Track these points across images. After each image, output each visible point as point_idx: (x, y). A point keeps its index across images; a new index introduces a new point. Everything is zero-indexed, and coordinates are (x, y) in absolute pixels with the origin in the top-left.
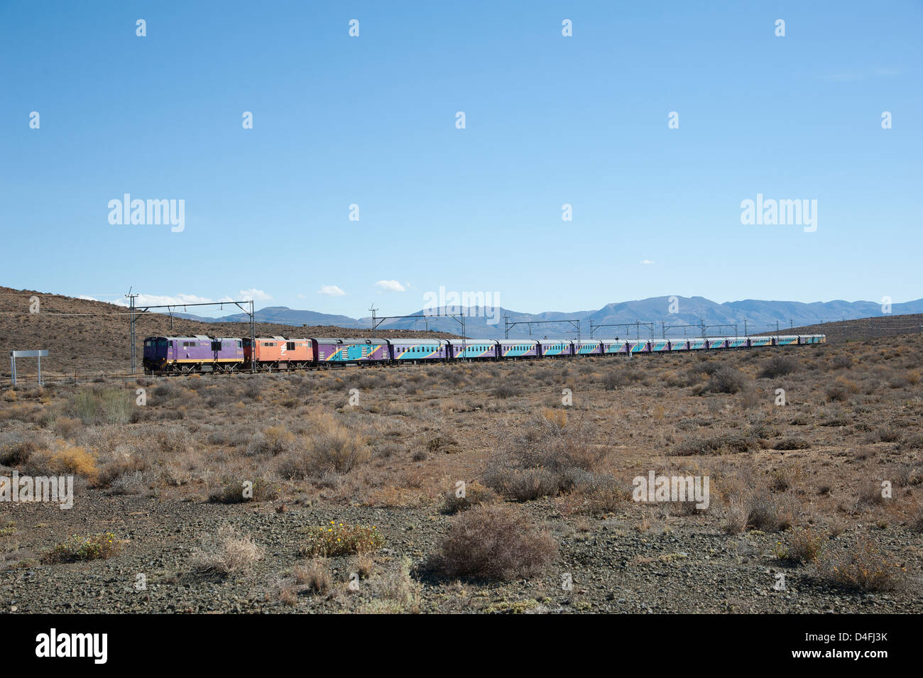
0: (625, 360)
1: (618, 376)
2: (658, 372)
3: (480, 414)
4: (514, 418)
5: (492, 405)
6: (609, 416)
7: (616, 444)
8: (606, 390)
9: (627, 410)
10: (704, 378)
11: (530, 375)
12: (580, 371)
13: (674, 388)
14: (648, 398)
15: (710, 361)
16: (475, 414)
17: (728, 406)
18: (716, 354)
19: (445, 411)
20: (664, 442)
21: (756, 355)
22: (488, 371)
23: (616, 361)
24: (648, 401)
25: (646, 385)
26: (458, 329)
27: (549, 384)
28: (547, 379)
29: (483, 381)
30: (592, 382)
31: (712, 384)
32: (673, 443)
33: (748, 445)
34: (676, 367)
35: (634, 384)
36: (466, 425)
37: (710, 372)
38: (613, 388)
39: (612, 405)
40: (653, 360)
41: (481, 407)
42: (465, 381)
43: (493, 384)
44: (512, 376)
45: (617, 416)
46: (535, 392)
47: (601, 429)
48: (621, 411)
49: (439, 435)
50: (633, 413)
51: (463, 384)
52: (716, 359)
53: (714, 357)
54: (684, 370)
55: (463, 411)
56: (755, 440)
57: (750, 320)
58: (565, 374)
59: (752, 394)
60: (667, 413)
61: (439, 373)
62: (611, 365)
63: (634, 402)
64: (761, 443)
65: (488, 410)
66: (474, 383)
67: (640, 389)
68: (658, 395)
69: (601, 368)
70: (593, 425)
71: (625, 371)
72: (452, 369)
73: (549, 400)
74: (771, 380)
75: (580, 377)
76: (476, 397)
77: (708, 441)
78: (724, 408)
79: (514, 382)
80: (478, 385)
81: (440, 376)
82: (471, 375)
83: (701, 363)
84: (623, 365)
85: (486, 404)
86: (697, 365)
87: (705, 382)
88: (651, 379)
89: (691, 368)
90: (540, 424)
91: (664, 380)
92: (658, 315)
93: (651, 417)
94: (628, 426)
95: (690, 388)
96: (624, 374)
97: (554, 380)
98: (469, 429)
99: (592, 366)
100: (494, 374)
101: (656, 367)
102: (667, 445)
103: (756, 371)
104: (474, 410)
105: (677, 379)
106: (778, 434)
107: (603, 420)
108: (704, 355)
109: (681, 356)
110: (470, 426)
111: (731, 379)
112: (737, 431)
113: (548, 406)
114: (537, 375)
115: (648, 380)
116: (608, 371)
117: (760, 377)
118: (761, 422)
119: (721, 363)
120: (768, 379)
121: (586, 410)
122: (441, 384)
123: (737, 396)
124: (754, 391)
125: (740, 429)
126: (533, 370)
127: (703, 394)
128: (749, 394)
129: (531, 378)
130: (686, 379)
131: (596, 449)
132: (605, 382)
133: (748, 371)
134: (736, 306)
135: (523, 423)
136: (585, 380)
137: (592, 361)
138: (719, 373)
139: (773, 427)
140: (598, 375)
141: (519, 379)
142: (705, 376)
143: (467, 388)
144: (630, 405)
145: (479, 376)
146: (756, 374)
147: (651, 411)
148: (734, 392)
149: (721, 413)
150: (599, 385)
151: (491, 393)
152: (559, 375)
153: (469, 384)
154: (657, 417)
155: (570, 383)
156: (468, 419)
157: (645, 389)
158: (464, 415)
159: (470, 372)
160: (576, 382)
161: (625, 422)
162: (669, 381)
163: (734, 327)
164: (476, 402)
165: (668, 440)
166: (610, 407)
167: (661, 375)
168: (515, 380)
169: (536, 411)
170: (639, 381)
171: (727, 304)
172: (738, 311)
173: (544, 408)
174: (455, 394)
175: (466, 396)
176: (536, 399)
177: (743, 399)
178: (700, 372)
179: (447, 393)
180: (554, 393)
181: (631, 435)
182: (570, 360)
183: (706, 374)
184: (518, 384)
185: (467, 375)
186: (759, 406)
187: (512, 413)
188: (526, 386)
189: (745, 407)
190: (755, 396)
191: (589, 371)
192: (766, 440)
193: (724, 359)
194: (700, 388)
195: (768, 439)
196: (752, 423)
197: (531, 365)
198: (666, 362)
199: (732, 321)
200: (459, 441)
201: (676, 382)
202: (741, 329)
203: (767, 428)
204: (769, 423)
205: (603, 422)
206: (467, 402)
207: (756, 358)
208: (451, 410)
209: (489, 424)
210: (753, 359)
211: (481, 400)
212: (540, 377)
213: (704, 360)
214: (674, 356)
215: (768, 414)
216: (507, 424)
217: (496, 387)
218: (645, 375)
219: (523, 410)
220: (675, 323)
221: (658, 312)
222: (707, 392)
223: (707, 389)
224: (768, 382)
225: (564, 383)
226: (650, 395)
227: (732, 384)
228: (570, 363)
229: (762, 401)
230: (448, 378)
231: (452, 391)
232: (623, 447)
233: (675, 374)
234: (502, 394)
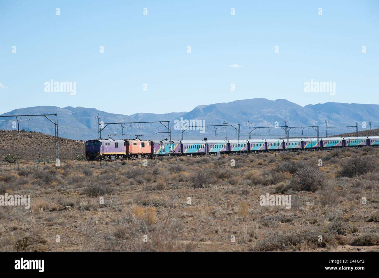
0: (213, 160)
1: (205, 175)
2: (243, 171)
3: (71, 212)
4: (104, 216)
5: (84, 203)
6: (197, 213)
7: (202, 240)
8: (195, 188)
9: (214, 207)
10: (287, 176)
11: (121, 174)
12: (170, 170)
13: (259, 186)
14: (233, 196)
15: (292, 160)
16: (66, 213)
17: (308, 204)
18: (298, 154)
19: (35, 210)
20: (247, 237)
21: (336, 155)
22: (81, 170)
23: (205, 161)
24: (234, 198)
25: (232, 183)
26: (51, 130)
27: (140, 182)
28: (138, 178)
29: (75, 180)
30: (181, 181)
31: (293, 182)
32: (256, 239)
33: (326, 241)
34: (261, 166)
35: (221, 182)
36: (56, 224)
37: (292, 171)
38: (201, 186)
39: (199, 202)
40: (239, 159)
41: (72, 205)
42: (56, 180)
43: (85, 183)
44: (104, 175)
45: (203, 213)
46: (127, 190)
47: (188, 226)
48: (207, 208)
49: (27, 234)
50: (219, 210)
51: (55, 183)
52: (298, 158)
53: (297, 157)
54: (268, 169)
55: (54, 210)
56: (333, 237)
57: (331, 121)
58: (156, 173)
59: (331, 192)
60: (250, 210)
61: (30, 173)
62: (200, 164)
63: (220, 200)
64: (338, 239)
65: (79, 208)
66: (66, 182)
67: (226, 187)
68: (243, 192)
69: (190, 167)
70: (181, 222)
71: (212, 169)
72: (45, 169)
73: (140, 198)
74: (349, 179)
75: (170, 176)
76: (68, 195)
77: (289, 237)
78: (305, 205)
79: (105, 181)
80: (70, 184)
81: (32, 175)
82: (64, 174)
83: (284, 163)
84: (211, 164)
85: (78, 203)
86: (280, 164)
87: (287, 181)
88: (237, 177)
89: (274, 167)
90: (129, 221)
91: (249, 179)
92: (245, 117)
93: (236, 213)
94: (213, 222)
95: (273, 186)
96: (212, 173)
97: (145, 179)
98: (60, 227)
99: (182, 165)
100: (86, 173)
101: (242, 166)
102: (250, 241)
103: (336, 171)
104: (65, 209)
105: (261, 177)
106: (355, 231)
107: (190, 216)
108: (286, 154)
109: (266, 156)
110: (60, 224)
111: (312, 177)
112: (317, 227)
113: (138, 203)
114: (128, 173)
115: (234, 178)
116: (197, 170)
117: (339, 176)
118: (339, 218)
119: (303, 163)
120: (346, 178)
121: (175, 207)
122: (33, 183)
123: (317, 195)
124: (333, 190)
125: (319, 225)
126: (124, 169)
127: (285, 192)
128: (328, 192)
129: (122, 177)
130: (270, 177)
131: (182, 244)
132: (193, 180)
133: (328, 170)
134: (318, 108)
135: (114, 221)
136: (174, 179)
137: (182, 160)
138: (300, 171)
139: (351, 224)
140: (186, 174)
141: (111, 178)
142: (288, 175)
143: (59, 187)
144: (217, 202)
145: (71, 176)
146: (336, 173)
147: (236, 209)
148: (314, 190)
149: (301, 210)
150: (188, 183)
151: (83, 192)
152: (150, 173)
153: (61, 183)
154: (241, 214)
155: (161, 181)
156: (57, 217)
157: (231, 187)
158: (54, 214)
159: (63, 171)
160: (166, 180)
161: (211, 218)
162: (253, 180)
163: (316, 128)
164: (67, 201)
165: (251, 235)
166: (198, 204)
167: (246, 173)
168: (107, 179)
169: (126, 209)
170: (226, 179)
171: (310, 106)
172: (320, 113)
173: (134, 206)
174: (46, 193)
175: (58, 195)
176: (128, 197)
177: (322, 196)
178: (283, 171)
179: (38, 192)
180: (145, 191)
181: (217, 232)
182: (161, 160)
183: (289, 173)
184: (109, 183)
185: (59, 175)
186: (337, 203)
187: (103, 211)
188: (117, 184)
189: (324, 204)
190: (334, 194)
191: (178, 170)
192: (343, 236)
193: (306, 159)
194: (282, 186)
195: (345, 235)
196: (330, 220)
197: (123, 164)
198: (252, 162)
199: (314, 123)
200: (48, 240)
201: (261, 180)
202: (322, 130)
203: (344, 225)
204: (347, 220)
205: (191, 219)
206: (58, 201)
207: (336, 158)
208: (42, 209)
209: (80, 222)
210: (333, 159)
211: (73, 199)
212: (130, 176)
213: (287, 159)
214: (260, 156)
215: (346, 211)
216: (97, 222)
217: (88, 186)
218: (232, 174)
219: (114, 208)
220: (260, 125)
221: (244, 114)
222: (289, 190)
223: (289, 188)
224: (347, 181)
225: (155, 181)
226: (235, 193)
227: (312, 182)
228: (160, 162)
229: (341, 198)
230: (39, 177)
231: (43, 190)
232: (209, 242)
233: (260, 173)
234: (94, 193)
